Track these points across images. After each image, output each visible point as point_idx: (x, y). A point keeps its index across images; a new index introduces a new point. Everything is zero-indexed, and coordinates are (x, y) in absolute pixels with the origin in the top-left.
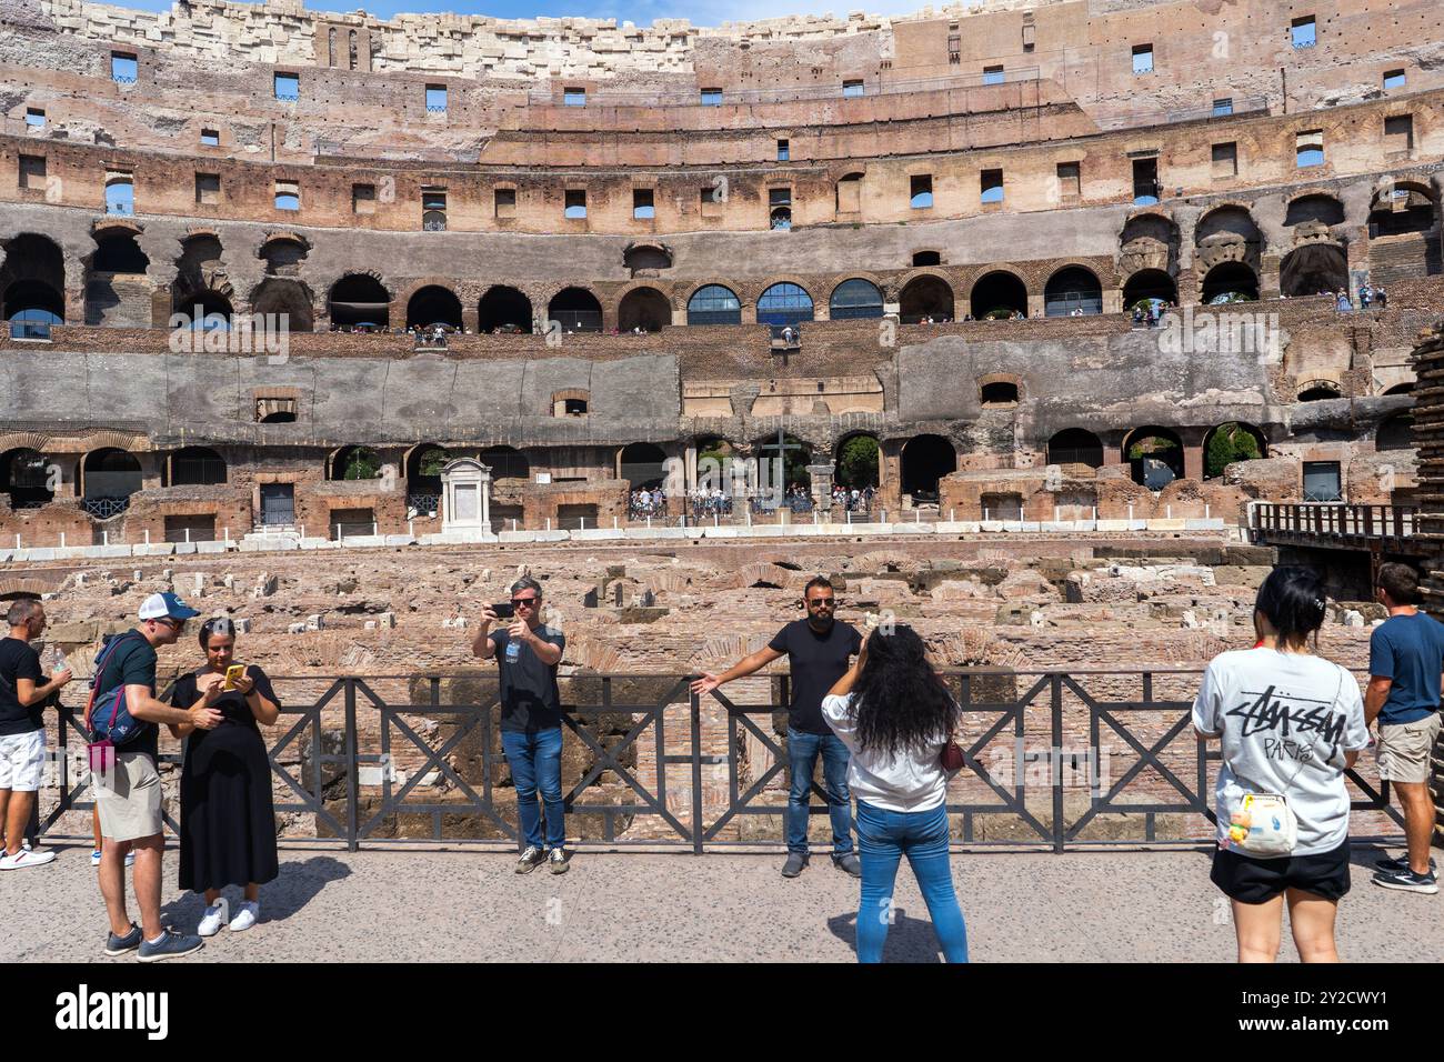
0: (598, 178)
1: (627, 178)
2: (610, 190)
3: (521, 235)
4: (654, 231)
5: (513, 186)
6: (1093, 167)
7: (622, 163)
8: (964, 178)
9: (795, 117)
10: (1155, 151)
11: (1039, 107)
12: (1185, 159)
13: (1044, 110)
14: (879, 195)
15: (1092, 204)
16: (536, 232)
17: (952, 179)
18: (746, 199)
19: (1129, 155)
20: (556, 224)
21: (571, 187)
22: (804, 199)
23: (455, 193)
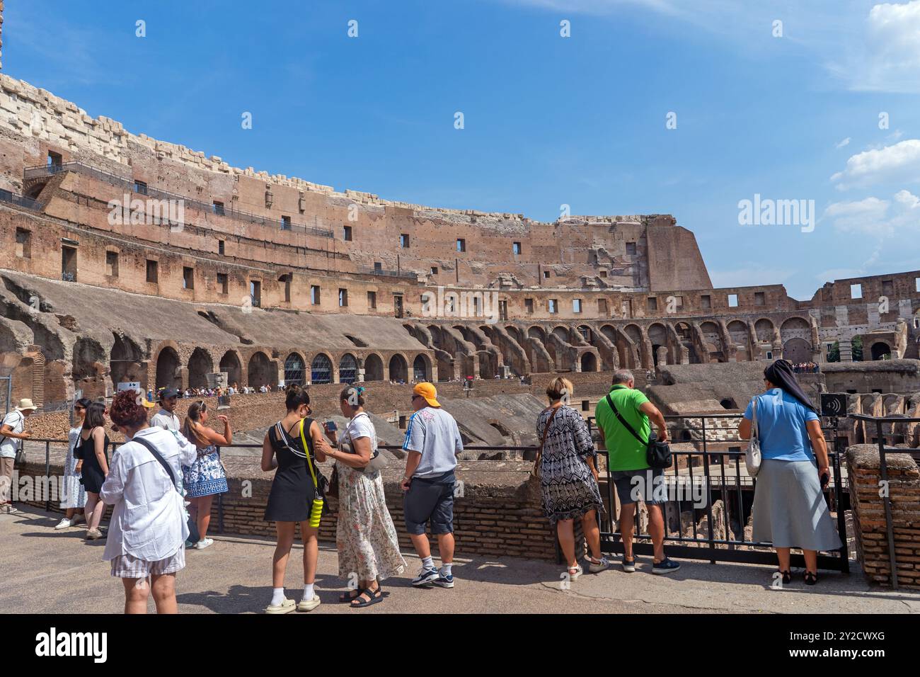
0: (165, 254)
1: (180, 257)
2: (172, 265)
3: (121, 292)
4: (194, 299)
5: (117, 250)
6: (380, 296)
7: (134, 235)
8: (332, 291)
9: (228, 227)
10: (402, 294)
11: (334, 253)
12: (413, 299)
13: (336, 255)
14: (298, 294)
15: (380, 315)
16: (130, 291)
17: (327, 291)
18: (240, 285)
19: (394, 293)
20: (141, 286)
21: (150, 257)
22: (266, 290)
23: (84, 250)
